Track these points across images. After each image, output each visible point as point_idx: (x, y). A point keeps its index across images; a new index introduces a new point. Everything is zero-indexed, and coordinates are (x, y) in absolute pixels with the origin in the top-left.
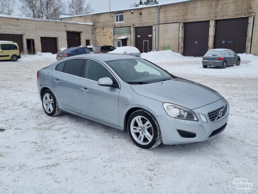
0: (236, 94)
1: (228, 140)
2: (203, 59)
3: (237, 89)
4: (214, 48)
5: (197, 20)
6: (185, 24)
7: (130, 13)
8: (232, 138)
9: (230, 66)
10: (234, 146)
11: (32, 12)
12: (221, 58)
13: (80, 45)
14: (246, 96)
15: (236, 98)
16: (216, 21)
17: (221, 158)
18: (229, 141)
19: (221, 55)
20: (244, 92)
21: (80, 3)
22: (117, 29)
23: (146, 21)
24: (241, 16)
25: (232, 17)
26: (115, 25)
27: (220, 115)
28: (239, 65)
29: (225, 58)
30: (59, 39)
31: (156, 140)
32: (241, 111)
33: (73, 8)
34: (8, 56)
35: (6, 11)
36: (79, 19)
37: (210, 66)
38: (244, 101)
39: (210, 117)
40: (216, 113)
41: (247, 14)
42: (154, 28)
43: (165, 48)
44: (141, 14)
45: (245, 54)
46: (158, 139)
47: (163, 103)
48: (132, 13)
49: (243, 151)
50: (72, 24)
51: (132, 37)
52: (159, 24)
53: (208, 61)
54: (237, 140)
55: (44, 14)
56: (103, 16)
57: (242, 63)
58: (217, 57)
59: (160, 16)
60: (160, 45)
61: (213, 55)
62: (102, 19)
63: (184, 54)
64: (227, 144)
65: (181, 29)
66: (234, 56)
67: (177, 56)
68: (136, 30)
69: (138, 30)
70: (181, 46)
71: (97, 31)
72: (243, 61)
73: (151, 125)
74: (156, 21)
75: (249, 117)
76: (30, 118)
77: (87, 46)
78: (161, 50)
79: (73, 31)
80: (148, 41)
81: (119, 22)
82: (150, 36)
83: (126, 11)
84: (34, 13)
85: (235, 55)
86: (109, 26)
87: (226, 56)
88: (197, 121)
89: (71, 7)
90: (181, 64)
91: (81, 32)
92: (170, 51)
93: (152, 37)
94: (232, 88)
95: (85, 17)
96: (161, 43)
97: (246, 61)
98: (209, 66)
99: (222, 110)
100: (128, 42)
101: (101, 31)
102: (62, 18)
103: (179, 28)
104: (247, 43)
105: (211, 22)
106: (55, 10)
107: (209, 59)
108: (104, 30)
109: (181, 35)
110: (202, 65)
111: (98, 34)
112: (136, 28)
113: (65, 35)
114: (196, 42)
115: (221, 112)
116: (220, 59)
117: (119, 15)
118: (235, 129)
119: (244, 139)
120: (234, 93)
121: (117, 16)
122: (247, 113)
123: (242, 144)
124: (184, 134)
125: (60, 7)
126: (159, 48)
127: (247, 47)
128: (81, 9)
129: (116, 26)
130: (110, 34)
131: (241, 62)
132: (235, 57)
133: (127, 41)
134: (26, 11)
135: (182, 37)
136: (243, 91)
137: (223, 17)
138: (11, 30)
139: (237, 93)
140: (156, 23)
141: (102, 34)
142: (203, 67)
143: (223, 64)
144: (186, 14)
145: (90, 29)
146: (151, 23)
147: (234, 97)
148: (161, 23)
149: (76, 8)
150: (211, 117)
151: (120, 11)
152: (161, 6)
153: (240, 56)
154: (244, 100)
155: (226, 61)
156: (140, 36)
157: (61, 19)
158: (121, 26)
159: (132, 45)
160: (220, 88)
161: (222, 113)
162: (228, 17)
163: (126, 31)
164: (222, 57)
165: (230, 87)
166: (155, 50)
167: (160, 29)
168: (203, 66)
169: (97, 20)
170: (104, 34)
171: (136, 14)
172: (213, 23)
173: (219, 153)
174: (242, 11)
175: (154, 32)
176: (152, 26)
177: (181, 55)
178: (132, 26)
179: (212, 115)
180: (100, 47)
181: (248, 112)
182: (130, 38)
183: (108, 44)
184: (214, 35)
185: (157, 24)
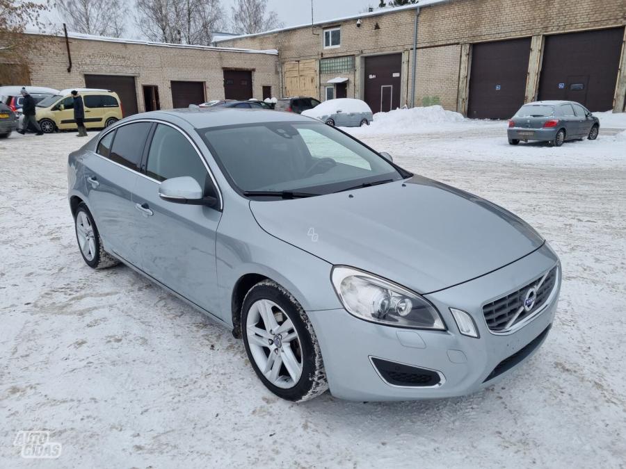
0: (585, 213)
1: (551, 374)
2: (511, 125)
3: (588, 199)
4: (538, 100)
5: (502, 37)
6: (474, 46)
7: (354, 26)
8: (567, 367)
9: (573, 141)
10: (572, 404)
11: (161, 31)
12: (553, 123)
13: (252, 98)
14: (611, 218)
15: (583, 224)
16: (547, 38)
17: (521, 454)
18: (554, 380)
19: (552, 115)
20: (606, 206)
21: (257, 10)
22: (326, 62)
23: (387, 42)
24: (607, 24)
25: (586, 27)
26: (322, 54)
27: (529, 306)
28: (595, 139)
29: (562, 122)
30: (207, 84)
31: (311, 383)
32: (597, 267)
33: (241, 20)
34: (100, 120)
35: (111, 30)
36: (249, 42)
37: (526, 141)
38: (606, 233)
39: (490, 317)
40: (515, 301)
41: (622, 19)
42: (404, 58)
43: (426, 103)
44: (377, 27)
45: (610, 112)
46: (316, 379)
47: (334, 266)
48: (359, 25)
49: (601, 425)
50: (235, 52)
51: (356, 80)
52: (417, 49)
53: (521, 128)
54: (582, 379)
55: (182, 34)
56: (298, 34)
57: (602, 135)
58: (543, 121)
59: (419, 31)
60: (416, 95)
61: (534, 116)
62: (296, 41)
63: (470, 114)
64: (547, 392)
65: (464, 58)
66: (583, 118)
67: (453, 119)
68: (366, 63)
69: (371, 62)
70: (464, 97)
71: (287, 66)
72: (604, 129)
73: (296, 334)
74: (409, 41)
75: (621, 287)
76: (42, 272)
77: (264, 98)
78: (419, 105)
79: (236, 68)
80: (391, 86)
81: (331, 47)
82: (396, 75)
83: (346, 21)
84: (164, 33)
85: (587, 116)
86: (309, 57)
87: (566, 118)
88: (445, 330)
89: (239, 18)
90: (460, 136)
91: (254, 70)
92: (438, 107)
93: (400, 77)
94: (575, 197)
95: (263, 38)
96: (420, 91)
97: (613, 129)
98: (522, 140)
99: (535, 289)
100: (350, 89)
101: (293, 67)
102: (217, 40)
103: (461, 56)
104: (618, 87)
105: (534, 40)
106: (205, 26)
107: (524, 124)
108: (301, 65)
109: (465, 71)
110: (506, 139)
111: (287, 74)
112: (367, 60)
113: (220, 77)
114: (498, 88)
115: (532, 294)
116: (549, 124)
117: (330, 31)
118: (578, 329)
119: (604, 372)
120: (579, 210)
121: (327, 34)
122: (614, 274)
123: (596, 393)
124: (394, 373)
125: (216, 18)
126: (416, 101)
127: (617, 96)
128: (257, 23)
129: (324, 56)
130: (312, 74)
131: (600, 131)
132: (587, 120)
133: (347, 88)
134: (149, 28)
135: (467, 77)
136: (603, 204)
137: (564, 29)
138: (112, 68)
139: (587, 210)
140: (410, 47)
141: (296, 74)
142: (508, 143)
143: (557, 135)
144: (477, 25)
145: (272, 62)
146: (399, 48)
147: (579, 220)
148: (421, 46)
149: (248, 21)
150: (493, 316)
151: (332, 23)
152: (421, 8)
153: (599, 118)
154: (605, 230)
155: (564, 130)
156: (374, 76)
157: (216, 44)
158: (335, 55)
159: (357, 95)
160: (545, 196)
161: (534, 297)
162: (576, 28)
163: (345, 65)
164: (556, 119)
165: (570, 193)
166: (406, 105)
167: (419, 58)
168: (509, 140)
169: (286, 44)
170: (301, 73)
171: (368, 27)
172: (538, 43)
173: (518, 430)
174: (609, 13)
175: (404, 67)
176: (400, 55)
177: (462, 117)
178: (358, 55)
179: (497, 310)
180: (289, 102)
181: (618, 269)
182: (353, 82)
183: (307, 95)
184: (540, 69)
185: (412, 49)
